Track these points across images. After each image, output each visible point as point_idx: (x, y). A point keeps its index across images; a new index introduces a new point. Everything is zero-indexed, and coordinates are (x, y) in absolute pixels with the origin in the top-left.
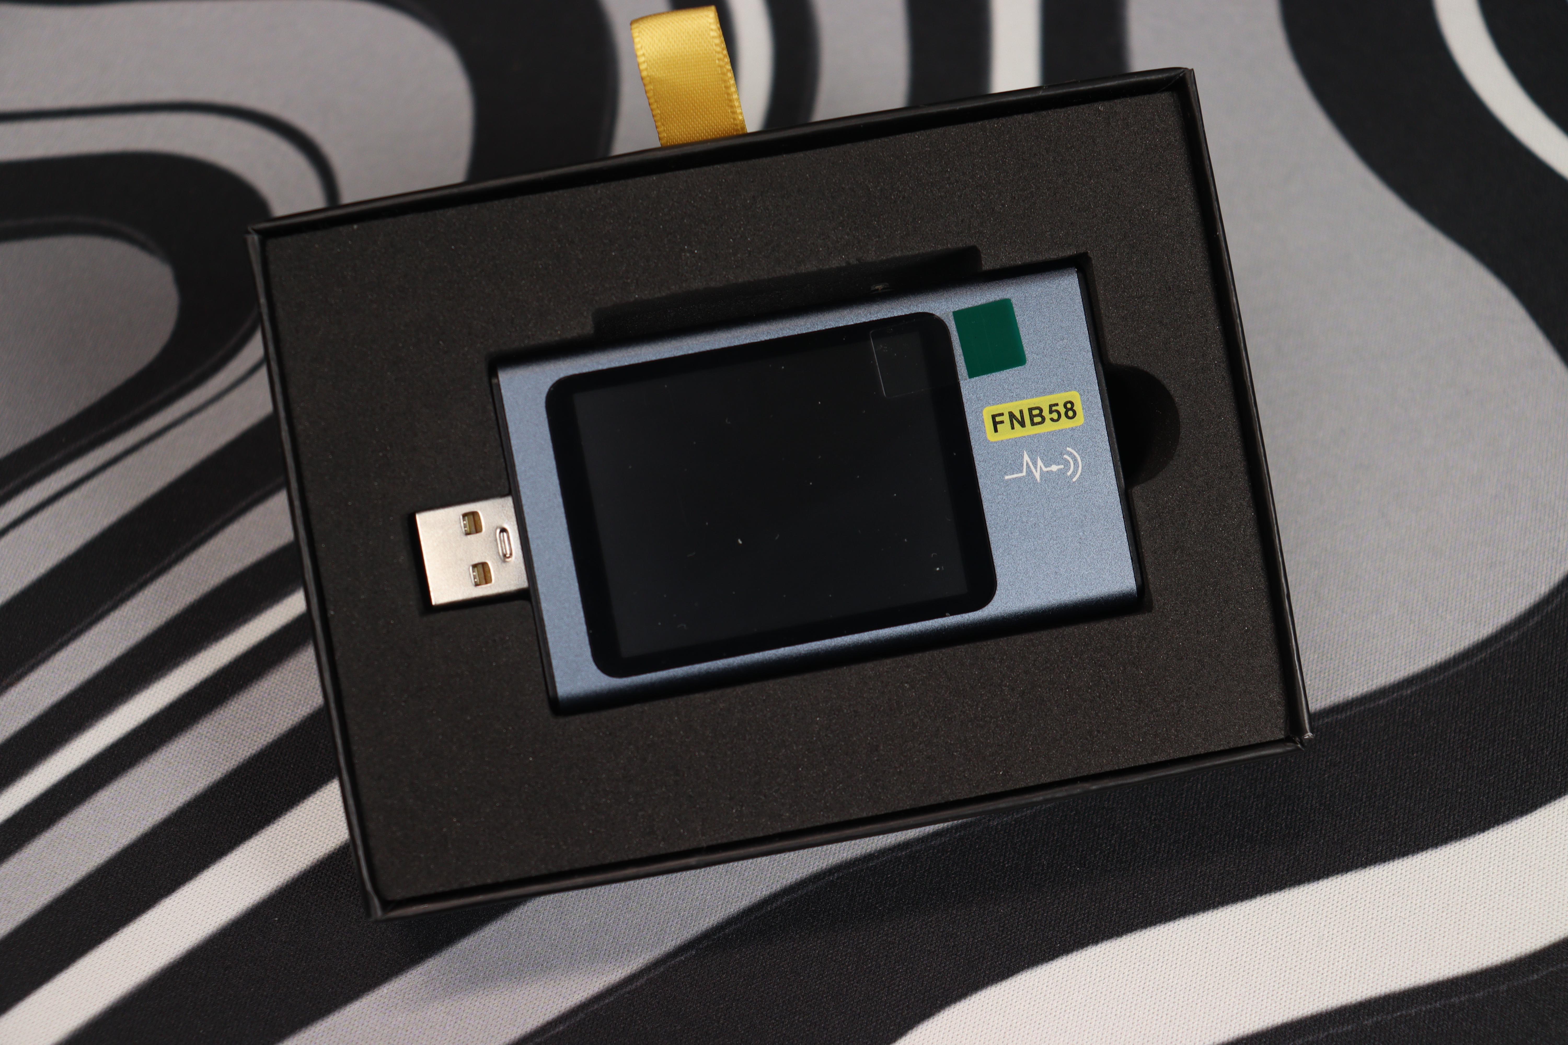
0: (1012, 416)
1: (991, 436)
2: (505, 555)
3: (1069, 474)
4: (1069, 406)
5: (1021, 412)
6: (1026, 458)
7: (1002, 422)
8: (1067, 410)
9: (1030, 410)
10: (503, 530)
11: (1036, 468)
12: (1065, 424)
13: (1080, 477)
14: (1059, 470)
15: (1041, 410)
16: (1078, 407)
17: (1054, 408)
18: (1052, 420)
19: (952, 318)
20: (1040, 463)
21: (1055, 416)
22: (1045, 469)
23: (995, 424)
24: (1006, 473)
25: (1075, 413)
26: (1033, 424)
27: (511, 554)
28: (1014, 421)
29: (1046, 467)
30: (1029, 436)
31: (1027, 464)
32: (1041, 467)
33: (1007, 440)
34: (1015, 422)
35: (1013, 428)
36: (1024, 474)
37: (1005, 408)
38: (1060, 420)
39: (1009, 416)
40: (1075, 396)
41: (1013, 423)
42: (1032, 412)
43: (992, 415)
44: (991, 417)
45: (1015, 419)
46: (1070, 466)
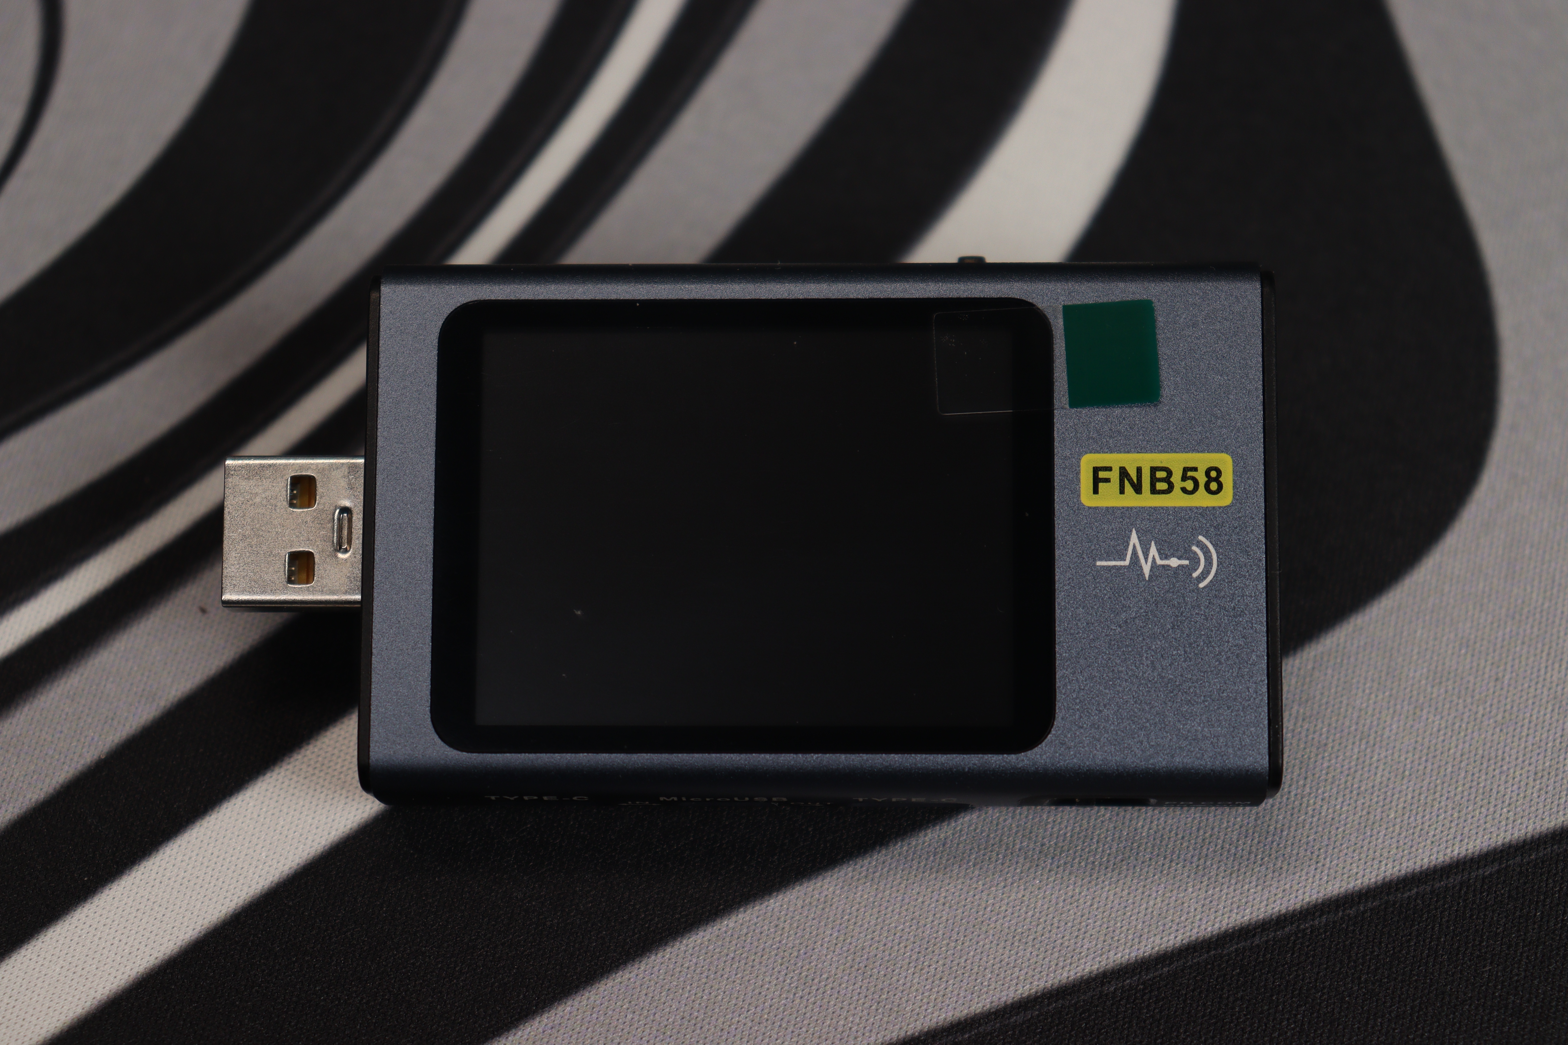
0: (1124, 473)
1: (1087, 499)
3: (1195, 575)
4: (1213, 474)
5: (1139, 470)
6: (1134, 539)
7: (1107, 480)
8: (1210, 480)
9: (1154, 470)
11: (1146, 559)
12: (1202, 499)
13: (1210, 584)
14: (1181, 567)
15: (1170, 473)
16: (1227, 479)
17: (1190, 474)
18: (1184, 490)
19: (1060, 314)
20: (1153, 551)
21: (1189, 485)
22: (1159, 562)
23: (1097, 481)
24: (1099, 558)
25: (1220, 487)
26: (1154, 491)
29: (1161, 559)
30: (1145, 508)
31: (1134, 546)
32: (1154, 558)
33: (1110, 508)
34: (1127, 484)
35: (1122, 492)
36: (1127, 563)
37: (1115, 460)
38: (1197, 493)
39: (1120, 472)
40: (1225, 462)
41: (1124, 484)
42: (1155, 473)
43: (1094, 468)
44: (1092, 470)
45: (1128, 480)
46: (1199, 563)
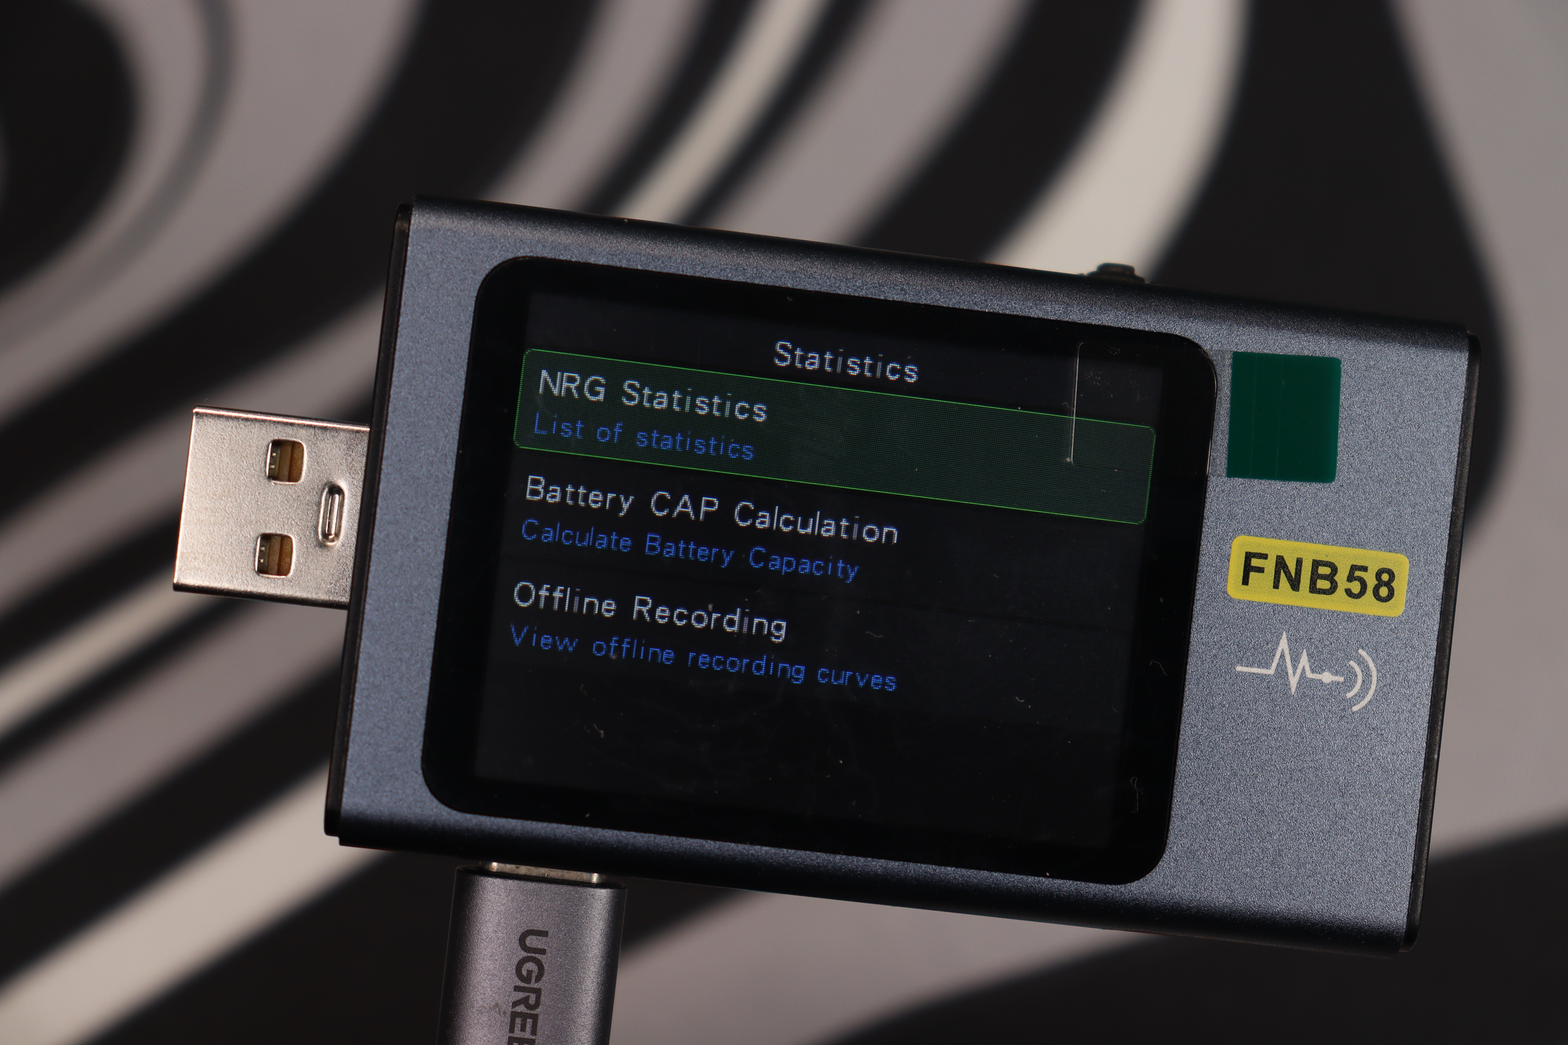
0: (1281, 563)
2: (326, 536)
3: (1349, 695)
4: (1385, 577)
5: (1299, 562)
6: (1283, 645)
7: (1260, 570)
8: (1380, 584)
9: (1316, 564)
10: (334, 490)
11: (1295, 667)
12: (1368, 606)
13: (1365, 707)
15: (1335, 570)
16: (1401, 585)
17: (1358, 573)
18: (1349, 592)
19: (1228, 362)
20: (1304, 661)
21: (1356, 587)
22: (1309, 675)
23: (1248, 569)
24: (1240, 662)
26: (1313, 589)
27: (337, 535)
28: (1283, 575)
29: (1313, 671)
30: (1300, 609)
32: (1304, 669)
33: (1260, 604)
34: (1283, 578)
35: (1276, 586)
36: (1271, 671)
37: (1273, 546)
38: (1363, 597)
39: (1277, 562)
40: (1400, 564)
41: (1279, 577)
42: (1317, 568)
43: (1246, 553)
44: (1244, 555)
45: (1285, 572)
46: (1355, 682)
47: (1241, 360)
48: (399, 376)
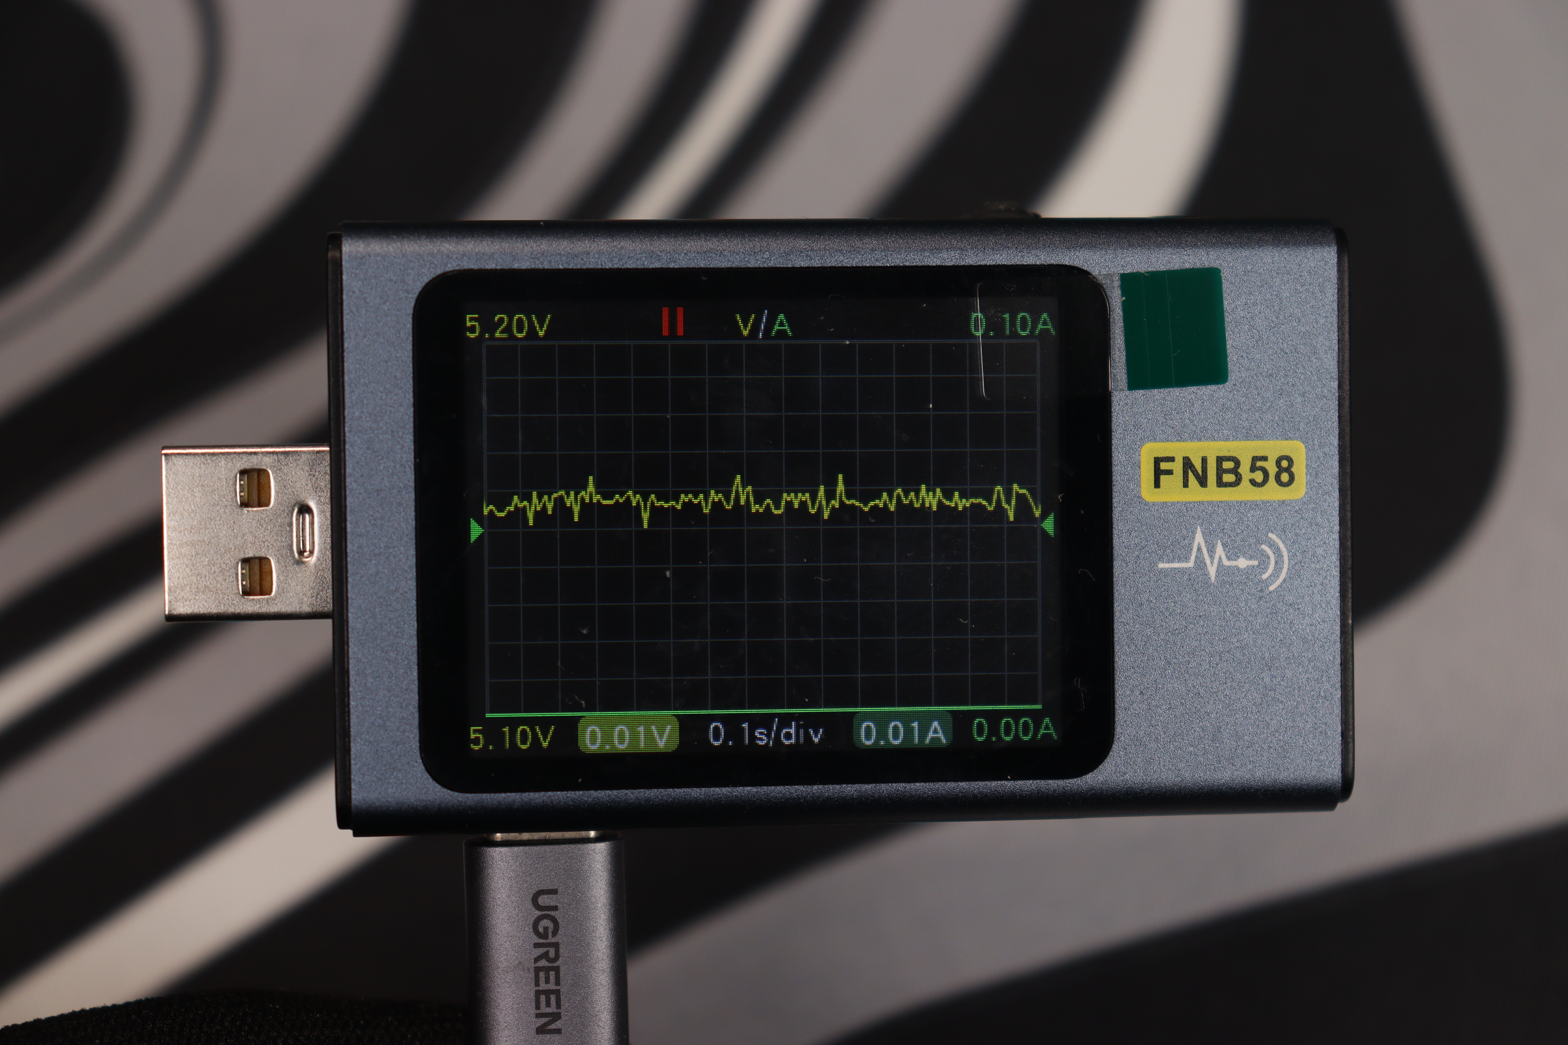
0: (1188, 464)
1: (1147, 492)
2: (301, 553)
3: (1265, 576)
4: (1285, 464)
5: (1204, 460)
6: (1199, 538)
7: (1169, 472)
8: (1281, 470)
9: (1220, 460)
10: (305, 509)
11: (1212, 557)
12: (1272, 492)
13: (1280, 586)
14: (1250, 568)
15: (1237, 463)
16: (1300, 469)
17: (1259, 464)
18: (1253, 482)
19: (1117, 283)
20: (1220, 551)
21: (1259, 476)
22: (1226, 563)
23: (1158, 473)
24: (1161, 559)
25: (1292, 478)
26: (1220, 483)
27: (312, 552)
28: (1190, 474)
29: (1229, 559)
30: (1210, 503)
31: (1199, 549)
32: (1220, 558)
33: (1173, 504)
34: (1191, 476)
35: (1186, 485)
36: (1191, 564)
37: (1178, 449)
38: (1267, 485)
39: (1184, 464)
40: (1297, 450)
41: (1187, 476)
42: (1221, 463)
43: (1155, 458)
44: (1153, 461)
45: (1192, 471)
46: (1269, 563)
47: (1129, 281)
48: (350, 398)
